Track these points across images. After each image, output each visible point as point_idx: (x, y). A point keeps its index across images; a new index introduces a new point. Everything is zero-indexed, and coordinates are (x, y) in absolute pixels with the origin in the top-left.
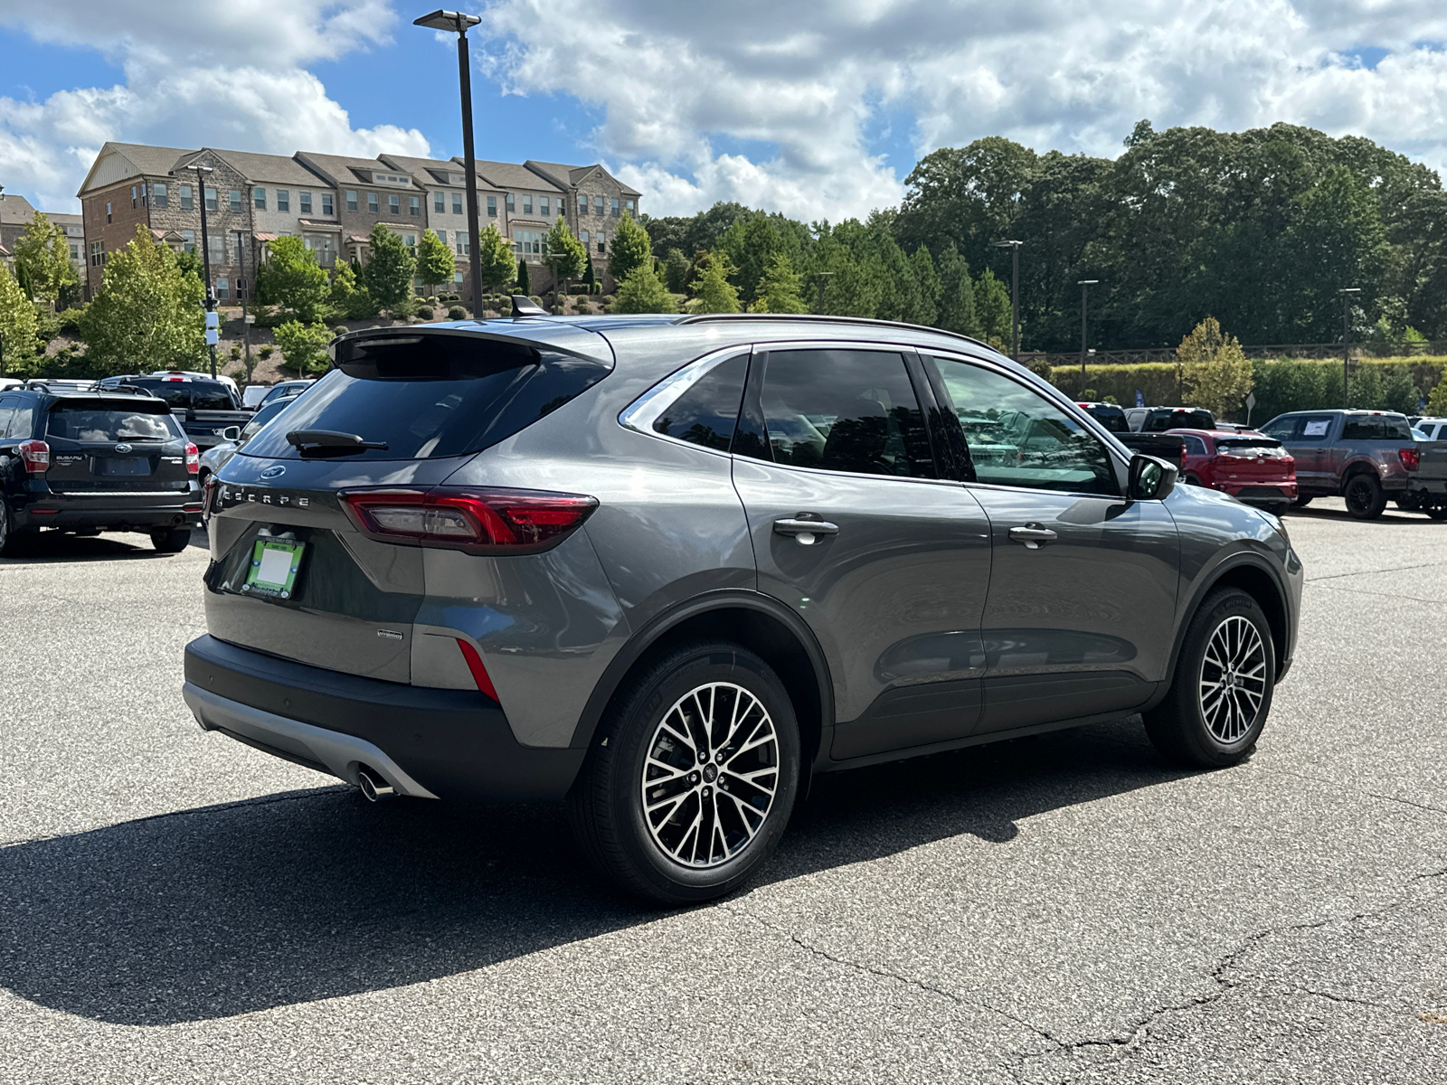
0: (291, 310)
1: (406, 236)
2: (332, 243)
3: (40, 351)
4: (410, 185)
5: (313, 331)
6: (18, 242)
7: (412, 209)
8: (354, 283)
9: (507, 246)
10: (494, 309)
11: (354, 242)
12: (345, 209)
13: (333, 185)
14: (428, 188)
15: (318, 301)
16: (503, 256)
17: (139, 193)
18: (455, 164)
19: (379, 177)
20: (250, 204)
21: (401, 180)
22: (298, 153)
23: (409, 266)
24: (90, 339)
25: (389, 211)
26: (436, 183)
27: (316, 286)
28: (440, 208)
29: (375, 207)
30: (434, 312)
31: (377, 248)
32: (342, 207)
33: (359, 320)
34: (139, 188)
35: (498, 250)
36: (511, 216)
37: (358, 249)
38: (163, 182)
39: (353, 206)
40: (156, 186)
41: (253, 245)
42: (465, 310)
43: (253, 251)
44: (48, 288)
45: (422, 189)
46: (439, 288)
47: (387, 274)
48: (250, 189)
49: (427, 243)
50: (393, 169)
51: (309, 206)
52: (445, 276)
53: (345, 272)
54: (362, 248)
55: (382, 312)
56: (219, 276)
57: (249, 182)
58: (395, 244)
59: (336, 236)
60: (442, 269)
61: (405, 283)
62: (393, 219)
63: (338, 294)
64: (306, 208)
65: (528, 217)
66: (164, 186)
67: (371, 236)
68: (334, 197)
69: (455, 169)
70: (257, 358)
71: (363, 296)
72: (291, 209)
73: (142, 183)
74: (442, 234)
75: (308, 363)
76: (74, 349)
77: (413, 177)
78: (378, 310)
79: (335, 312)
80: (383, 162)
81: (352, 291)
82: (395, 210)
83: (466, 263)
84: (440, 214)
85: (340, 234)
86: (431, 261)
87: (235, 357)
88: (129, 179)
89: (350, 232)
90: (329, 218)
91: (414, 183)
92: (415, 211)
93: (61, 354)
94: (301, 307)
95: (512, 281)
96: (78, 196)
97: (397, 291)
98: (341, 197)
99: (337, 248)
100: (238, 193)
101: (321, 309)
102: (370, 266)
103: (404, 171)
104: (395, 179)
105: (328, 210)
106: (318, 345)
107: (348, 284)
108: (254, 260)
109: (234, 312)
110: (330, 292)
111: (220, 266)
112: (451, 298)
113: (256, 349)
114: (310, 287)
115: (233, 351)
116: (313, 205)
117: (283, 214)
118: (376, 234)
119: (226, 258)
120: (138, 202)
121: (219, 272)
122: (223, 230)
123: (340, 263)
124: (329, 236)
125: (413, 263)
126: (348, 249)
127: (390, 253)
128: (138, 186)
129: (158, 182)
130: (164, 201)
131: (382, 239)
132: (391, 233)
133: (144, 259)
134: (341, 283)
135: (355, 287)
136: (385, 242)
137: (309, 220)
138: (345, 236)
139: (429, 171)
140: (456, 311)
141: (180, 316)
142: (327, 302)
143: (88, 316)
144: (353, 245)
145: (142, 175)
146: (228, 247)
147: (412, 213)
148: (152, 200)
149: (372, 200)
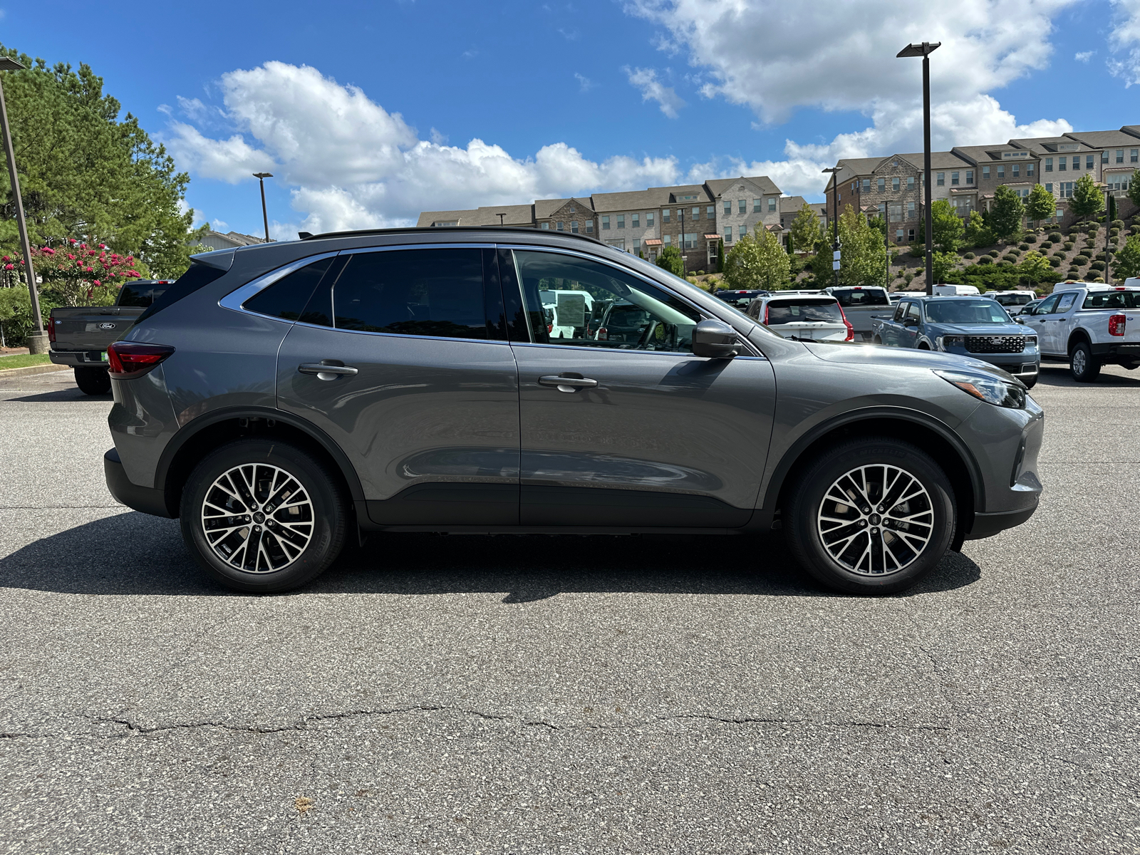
0: (938, 245)
1: (1020, 191)
2: (971, 201)
3: (793, 279)
4: (1028, 157)
5: (947, 257)
6: (793, 222)
7: (1029, 172)
8: (982, 224)
9: (1098, 188)
10: (1084, 232)
11: (985, 198)
12: (981, 179)
13: (974, 165)
14: (1041, 157)
15: (955, 238)
16: (1093, 195)
17: (855, 186)
18: (1065, 137)
19: (1006, 155)
20: (919, 183)
21: (1022, 154)
22: (954, 149)
23: (1020, 210)
24: (817, 272)
25: (1012, 176)
26: (1047, 152)
27: (955, 229)
28: (1049, 168)
29: (1002, 175)
30: (1037, 238)
31: (999, 200)
32: (979, 177)
33: (983, 247)
34: (855, 183)
35: (1090, 191)
36: (1104, 167)
37: (988, 203)
38: (868, 178)
39: (987, 175)
40: (864, 181)
41: (920, 209)
42: (1060, 234)
43: (920, 212)
44: (808, 245)
45: (1036, 158)
46: (1045, 221)
47: (1004, 216)
48: (920, 175)
49: (1036, 193)
50: (1018, 148)
51: (957, 180)
52: (1047, 214)
53: (977, 218)
54: (990, 202)
55: (1000, 241)
56: (898, 229)
57: (919, 171)
58: (1011, 197)
59: (974, 196)
60: (1045, 209)
61: (1016, 221)
62: (1015, 180)
63: (970, 232)
64: (955, 181)
65: (1120, 165)
66: (869, 180)
67: (995, 193)
68: (974, 172)
69: (1065, 141)
70: (913, 276)
71: (988, 232)
72: (945, 184)
73: (856, 180)
74: (1049, 187)
75: (943, 277)
76: (810, 277)
77: (1031, 151)
78: (996, 240)
79: (966, 244)
80: (1012, 145)
81: (979, 229)
82: (1016, 174)
83: (1065, 203)
84: (1049, 173)
85: (977, 195)
86: (1038, 205)
87: (900, 276)
88: (850, 179)
89: (984, 193)
90: (970, 186)
91: (1031, 155)
92: (1031, 173)
93: (803, 281)
94: (944, 243)
95: (1101, 212)
96: (825, 192)
97: (1011, 227)
98: (979, 171)
99: (974, 204)
100: (913, 178)
101: (957, 243)
102: (993, 213)
103: (1025, 148)
104: (1017, 155)
105: (970, 181)
106: (950, 265)
107: (977, 226)
108: (920, 217)
109: (904, 250)
110: (964, 231)
111: (899, 223)
112: (1053, 227)
113: (914, 270)
114: (951, 230)
115: (900, 272)
116: (960, 179)
117: (941, 187)
118: (1000, 192)
119: (903, 218)
120: (854, 192)
121: (898, 226)
122: (902, 201)
123: (973, 213)
124: (970, 197)
125: (1023, 207)
126: (980, 203)
127: (1007, 203)
128: (855, 182)
129: (865, 179)
130: (868, 189)
131: (1002, 194)
132: (1009, 189)
133: (849, 224)
134: (973, 225)
135: (982, 227)
136: (1005, 196)
137: (956, 189)
138: (980, 196)
139: (1043, 146)
140: (1054, 235)
141: (867, 255)
142: (961, 238)
143: (816, 259)
144: (984, 201)
145: (857, 176)
146: (904, 211)
147: (1029, 175)
148: (862, 190)
149: (1000, 170)
